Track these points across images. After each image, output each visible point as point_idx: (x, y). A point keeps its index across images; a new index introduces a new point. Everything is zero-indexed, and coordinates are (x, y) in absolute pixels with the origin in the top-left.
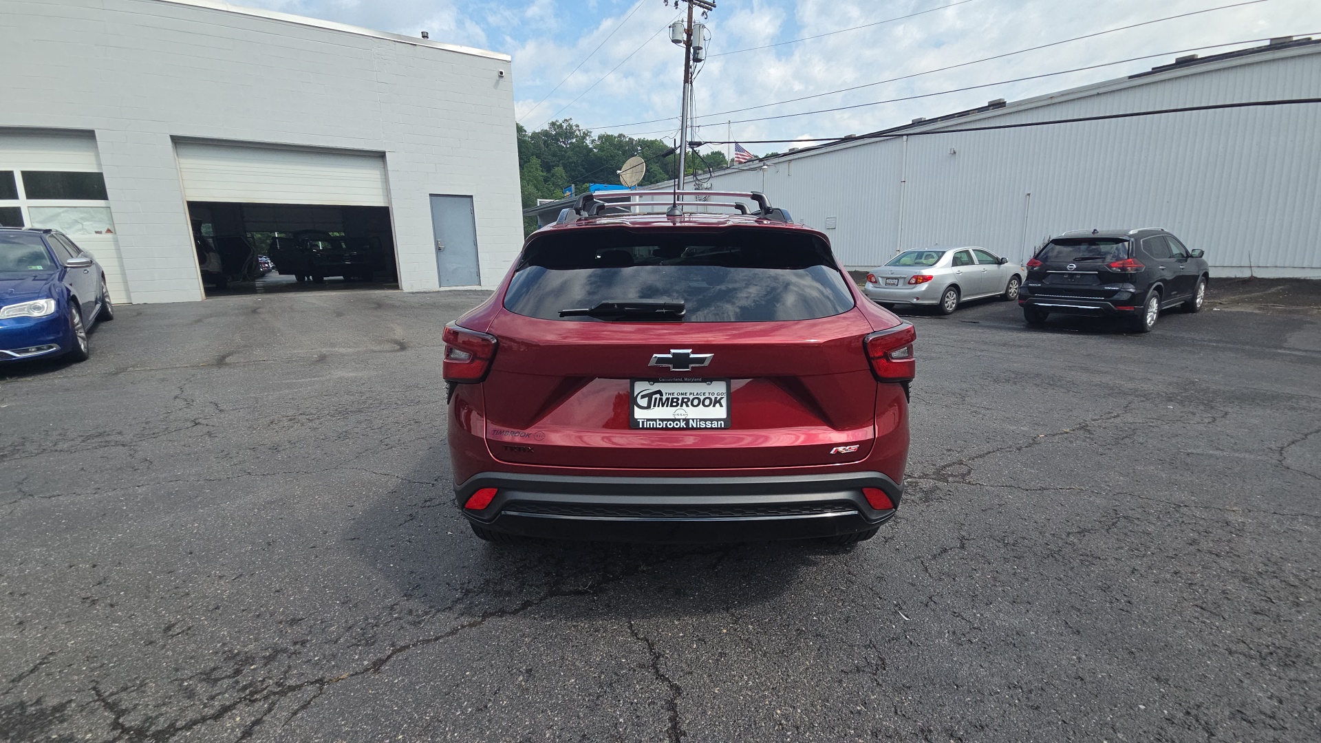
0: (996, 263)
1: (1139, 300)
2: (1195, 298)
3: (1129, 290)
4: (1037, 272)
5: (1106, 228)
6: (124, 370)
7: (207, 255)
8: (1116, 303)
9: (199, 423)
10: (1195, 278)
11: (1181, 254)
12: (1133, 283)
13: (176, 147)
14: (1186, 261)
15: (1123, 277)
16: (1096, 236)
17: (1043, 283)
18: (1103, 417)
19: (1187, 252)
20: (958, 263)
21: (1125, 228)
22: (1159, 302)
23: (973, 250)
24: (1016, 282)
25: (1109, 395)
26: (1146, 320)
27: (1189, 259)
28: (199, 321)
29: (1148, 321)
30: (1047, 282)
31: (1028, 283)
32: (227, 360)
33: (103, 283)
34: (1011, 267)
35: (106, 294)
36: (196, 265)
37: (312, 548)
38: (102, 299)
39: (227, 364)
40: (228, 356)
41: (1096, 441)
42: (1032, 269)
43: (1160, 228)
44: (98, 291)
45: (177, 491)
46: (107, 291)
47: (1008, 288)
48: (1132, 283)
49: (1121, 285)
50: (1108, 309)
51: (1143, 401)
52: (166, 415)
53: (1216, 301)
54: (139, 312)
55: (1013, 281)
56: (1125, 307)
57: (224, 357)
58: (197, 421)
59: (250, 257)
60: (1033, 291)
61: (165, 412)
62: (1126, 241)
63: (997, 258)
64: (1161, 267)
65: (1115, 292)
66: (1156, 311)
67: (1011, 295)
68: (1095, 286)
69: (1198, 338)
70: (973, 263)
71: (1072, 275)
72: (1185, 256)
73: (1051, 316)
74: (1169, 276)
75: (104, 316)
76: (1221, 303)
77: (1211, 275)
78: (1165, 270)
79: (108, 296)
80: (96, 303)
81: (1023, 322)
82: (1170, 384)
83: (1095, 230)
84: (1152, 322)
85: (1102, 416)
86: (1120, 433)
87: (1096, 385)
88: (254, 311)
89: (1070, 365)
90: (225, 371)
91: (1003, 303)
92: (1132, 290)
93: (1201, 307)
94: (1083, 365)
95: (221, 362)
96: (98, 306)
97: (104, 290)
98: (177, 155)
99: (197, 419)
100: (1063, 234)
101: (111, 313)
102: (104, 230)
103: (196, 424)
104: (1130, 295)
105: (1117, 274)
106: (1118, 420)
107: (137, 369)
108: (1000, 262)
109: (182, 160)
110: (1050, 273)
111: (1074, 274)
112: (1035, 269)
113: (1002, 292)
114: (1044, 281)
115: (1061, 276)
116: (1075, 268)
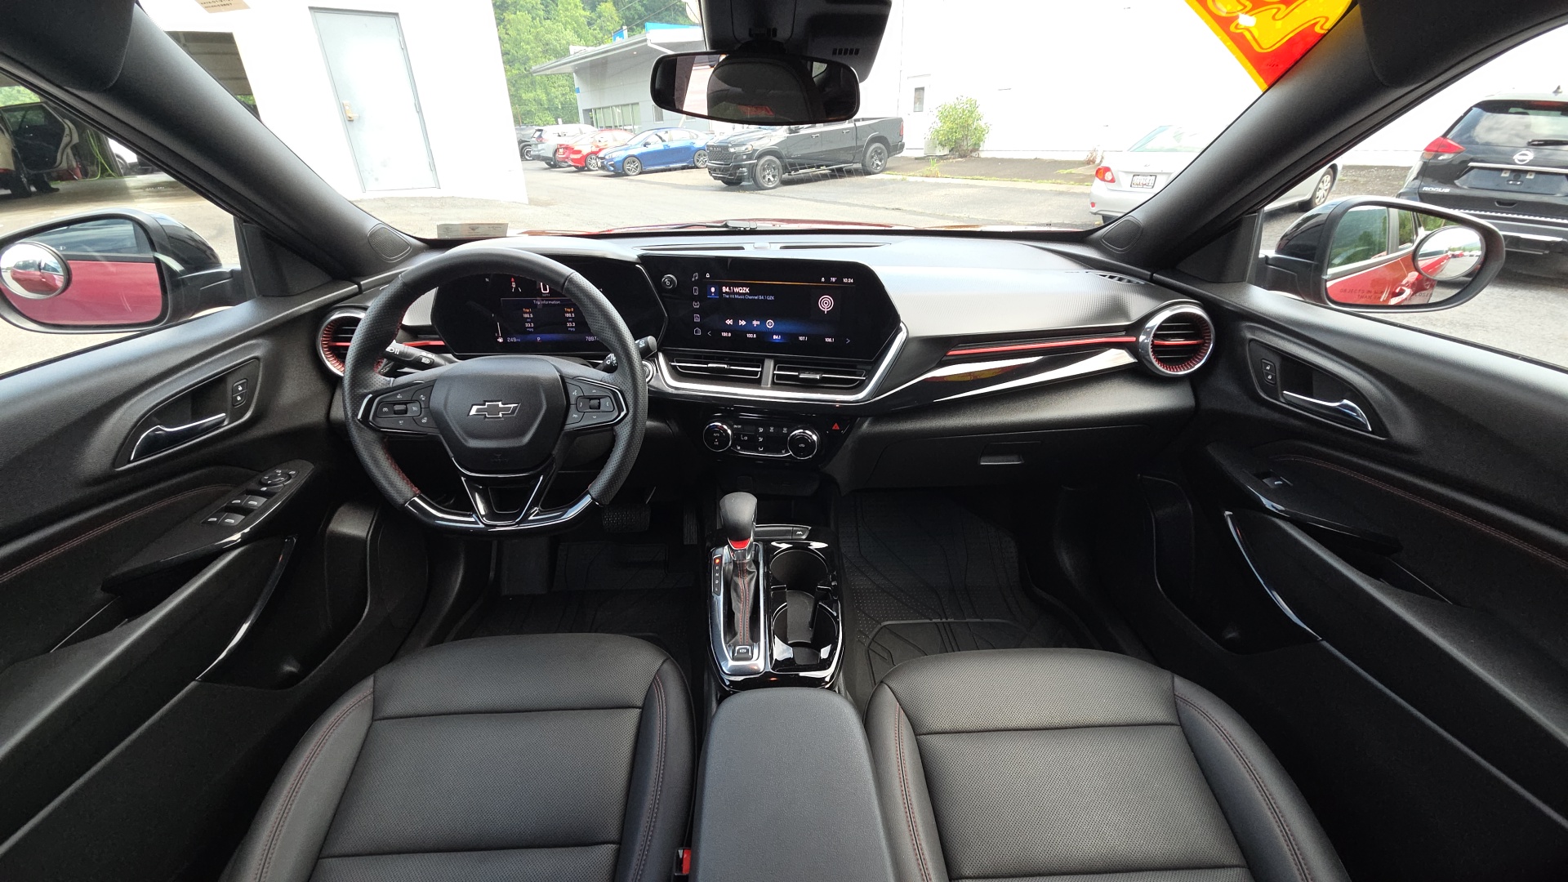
4: (1449, 165)
16: (1562, 99)
17: (1457, 186)
30: (1463, 186)
31: (1421, 186)
42: (1436, 157)
55: (1325, 177)
68: (1558, 198)
71: (1518, 173)
110: (1473, 168)
111: (1526, 172)
112: (1440, 158)
113: (1307, 197)
114: (1456, 182)
115: (1496, 173)
116: (1531, 161)
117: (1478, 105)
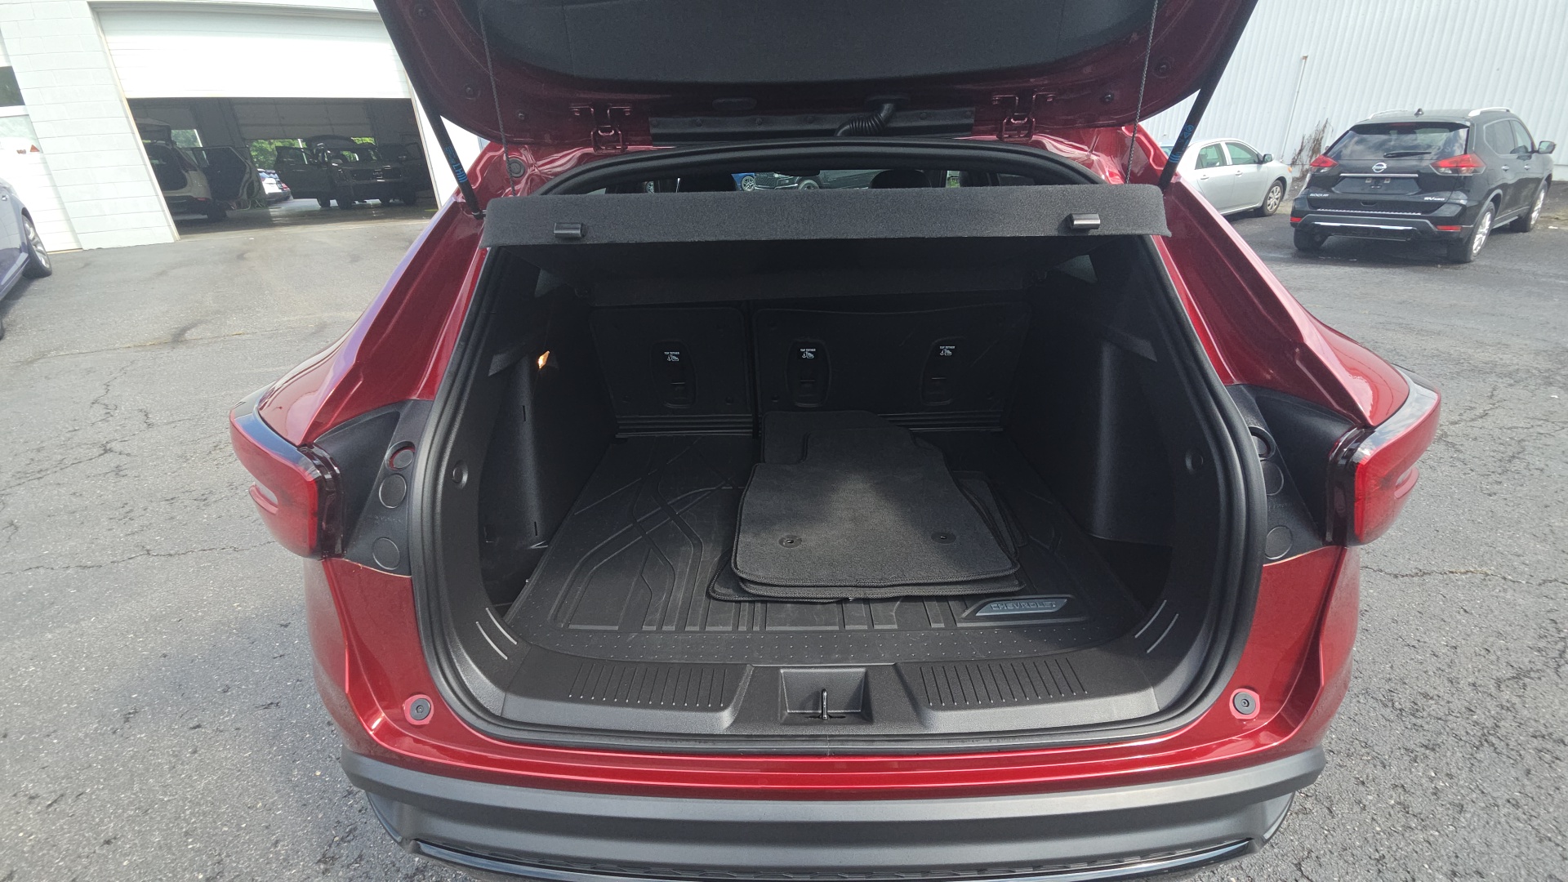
0: (1255, 162)
1: (1468, 216)
2: (1531, 211)
3: (1457, 201)
4: (1326, 176)
5: (1435, 107)
6: (43, 355)
7: (186, 174)
8: (1437, 221)
9: (111, 450)
10: (1538, 180)
11: (1525, 148)
12: (1466, 192)
13: (100, 20)
14: (1530, 157)
15: (1456, 183)
16: (1419, 119)
17: (1332, 192)
18: (1464, 418)
19: (1533, 144)
20: (1204, 164)
21: (1465, 107)
22: (1492, 219)
23: (1227, 144)
24: (1279, 189)
25: (1458, 373)
26: (1473, 243)
27: (1534, 156)
28: (163, 273)
29: (1474, 247)
30: (1338, 191)
31: (1309, 193)
32: (188, 335)
33: (27, 225)
34: (1276, 168)
35: (36, 240)
36: (156, 193)
37: (195, 728)
38: (28, 247)
39: (186, 341)
40: (189, 329)
41: (1472, 466)
42: (1319, 170)
43: (1503, 108)
44: (22, 238)
45: (30, 591)
46: (36, 235)
47: (1267, 198)
48: (1464, 191)
49: (1448, 194)
50: (1425, 231)
51: (1511, 385)
52: (68, 435)
53: (1552, 215)
54: (86, 261)
55: (1275, 188)
56: (1449, 227)
57: (184, 330)
58: (108, 446)
59: (247, 176)
60: (1315, 204)
61: (71, 429)
62: (1463, 126)
63: (1258, 155)
64: (1504, 167)
65: (1440, 204)
66: (1486, 232)
67: (1269, 208)
68: (1410, 196)
69: (1539, 272)
70: (1224, 163)
71: (1377, 180)
72: (1530, 150)
73: (1332, 239)
74: (1510, 179)
75: (34, 271)
76: (1557, 219)
77: (1555, 178)
78: (1509, 172)
79: (40, 242)
80: (20, 251)
81: (1289, 248)
82: (1537, 353)
83: (1419, 110)
84: (1479, 248)
85: (1461, 415)
86: (1502, 448)
87: (1433, 357)
88: (241, 257)
89: (1382, 320)
90: (181, 351)
91: (1258, 220)
92: (1463, 202)
93: (1535, 224)
94: (1400, 320)
95: (178, 338)
96: (24, 256)
97: (31, 236)
98: (103, 30)
99: (111, 441)
100: (1369, 116)
101: (48, 266)
102: (28, 149)
103: (106, 451)
104: (1459, 209)
105: (1446, 178)
106: (1488, 423)
107: (62, 353)
108: (1261, 160)
109: (110, 38)
110: (1345, 177)
111: (1384, 178)
112: (1322, 171)
113: (1258, 205)
114: (1333, 189)
115: (1362, 180)
116: (1385, 169)
117: (1353, 129)
